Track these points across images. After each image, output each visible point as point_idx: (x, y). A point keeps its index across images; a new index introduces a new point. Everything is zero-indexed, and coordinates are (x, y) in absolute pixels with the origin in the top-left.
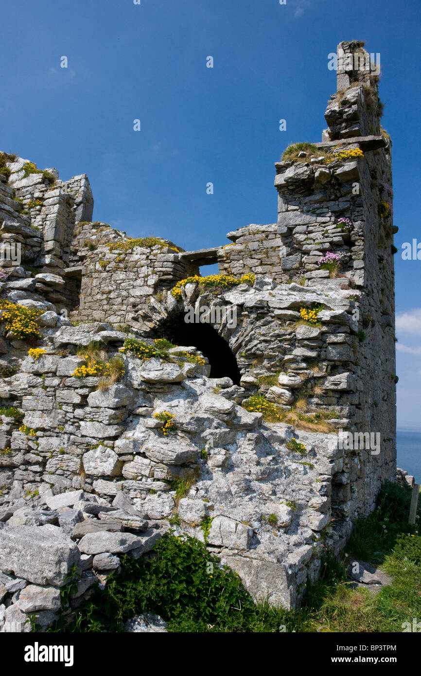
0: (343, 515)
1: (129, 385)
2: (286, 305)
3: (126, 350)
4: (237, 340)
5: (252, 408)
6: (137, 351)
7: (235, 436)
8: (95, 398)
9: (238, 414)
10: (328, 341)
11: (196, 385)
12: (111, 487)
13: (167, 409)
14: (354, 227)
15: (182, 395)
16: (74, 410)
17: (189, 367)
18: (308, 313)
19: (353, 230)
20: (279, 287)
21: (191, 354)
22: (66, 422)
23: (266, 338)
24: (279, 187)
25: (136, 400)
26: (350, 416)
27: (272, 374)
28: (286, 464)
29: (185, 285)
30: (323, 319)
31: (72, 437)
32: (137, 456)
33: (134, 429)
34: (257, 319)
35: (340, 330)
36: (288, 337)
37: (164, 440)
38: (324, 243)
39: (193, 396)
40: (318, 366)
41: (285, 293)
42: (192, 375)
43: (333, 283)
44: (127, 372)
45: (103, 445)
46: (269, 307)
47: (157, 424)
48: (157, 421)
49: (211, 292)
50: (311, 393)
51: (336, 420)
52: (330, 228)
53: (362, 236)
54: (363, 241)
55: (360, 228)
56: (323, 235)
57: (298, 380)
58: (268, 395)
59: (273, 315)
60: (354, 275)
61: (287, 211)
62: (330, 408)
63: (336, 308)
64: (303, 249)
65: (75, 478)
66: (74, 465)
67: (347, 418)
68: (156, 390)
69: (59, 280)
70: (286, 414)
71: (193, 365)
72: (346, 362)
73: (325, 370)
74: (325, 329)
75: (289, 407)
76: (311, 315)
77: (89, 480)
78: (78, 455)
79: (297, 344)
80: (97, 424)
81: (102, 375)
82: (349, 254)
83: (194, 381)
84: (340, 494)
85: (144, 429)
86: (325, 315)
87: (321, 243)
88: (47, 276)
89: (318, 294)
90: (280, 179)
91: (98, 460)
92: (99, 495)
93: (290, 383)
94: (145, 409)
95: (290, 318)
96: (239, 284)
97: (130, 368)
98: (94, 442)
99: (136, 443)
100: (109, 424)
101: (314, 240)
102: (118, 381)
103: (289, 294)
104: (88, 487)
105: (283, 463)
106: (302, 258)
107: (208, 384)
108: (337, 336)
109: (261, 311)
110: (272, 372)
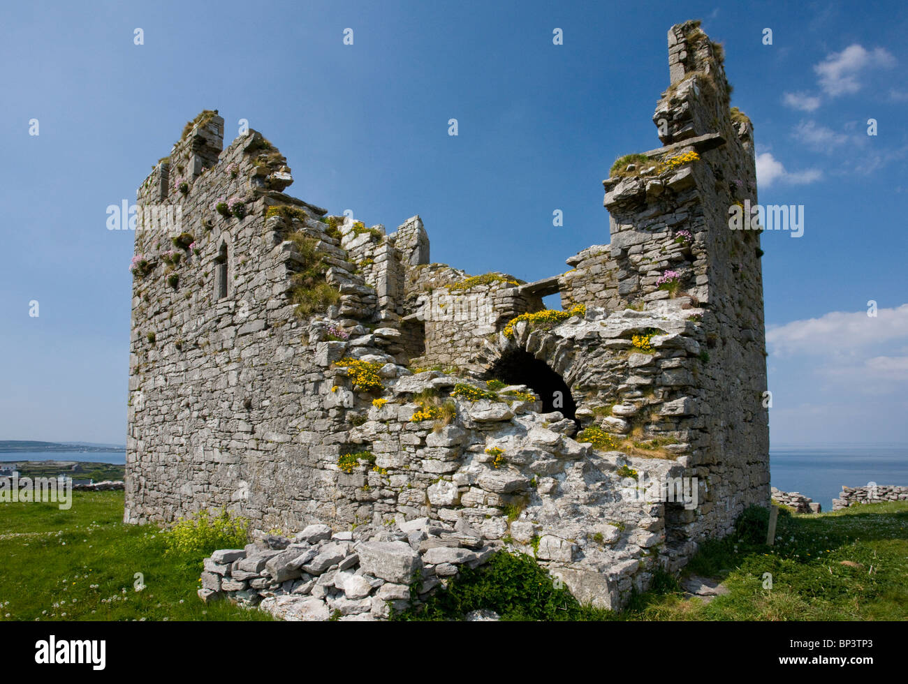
0: (685, 536)
1: (461, 426)
2: (618, 333)
3: (456, 394)
4: (571, 374)
5: (587, 439)
6: (467, 394)
7: (563, 465)
8: (432, 439)
9: (567, 446)
10: (663, 366)
11: (525, 421)
12: (453, 514)
13: (498, 445)
14: (695, 240)
15: (512, 432)
16: (416, 450)
17: (517, 405)
18: (641, 340)
19: (693, 243)
20: (612, 315)
21: (521, 392)
22: (411, 461)
23: (598, 370)
24: (609, 207)
25: (469, 438)
26: (690, 440)
27: (607, 404)
28: (616, 489)
29: (516, 324)
30: (655, 345)
31: (417, 473)
32: (472, 487)
33: (469, 464)
34: (589, 351)
35: (675, 354)
36: (620, 366)
37: (496, 472)
38: (662, 261)
39: (522, 432)
40: (653, 393)
41: (617, 321)
42: (521, 412)
43: (674, 303)
44: (459, 414)
45: (443, 479)
46: (601, 338)
47: (488, 459)
48: (488, 456)
49: (541, 328)
50: (648, 420)
51: (674, 446)
52: (668, 244)
53: (704, 248)
54: (705, 253)
55: (701, 240)
56: (660, 252)
57: (633, 408)
58: (602, 426)
59: (604, 345)
60: (697, 292)
61: (620, 231)
62: (668, 433)
63: (672, 332)
64: (640, 270)
65: (422, 508)
66: (420, 497)
67: (687, 442)
68: (487, 429)
69: (395, 333)
70: (622, 443)
71: (521, 403)
72: (684, 386)
73: (661, 397)
74: (658, 354)
75: (624, 436)
76: (643, 341)
77: (434, 510)
78: (423, 489)
79: (630, 373)
80: (436, 462)
81: (436, 418)
82: (691, 269)
83: (523, 418)
84: (681, 516)
85: (477, 464)
86: (658, 340)
87: (659, 262)
88: (383, 331)
89: (654, 318)
90: (609, 198)
91: (440, 492)
92: (443, 521)
93: (624, 412)
94: (477, 446)
95: (623, 347)
96: (569, 317)
97: (461, 410)
98: (435, 477)
99: (470, 476)
100: (446, 461)
101: (651, 260)
102: (450, 422)
103: (622, 322)
104: (434, 515)
105: (614, 488)
106: (640, 280)
107: (537, 420)
108: (671, 361)
109: (593, 342)
110: (607, 402)
